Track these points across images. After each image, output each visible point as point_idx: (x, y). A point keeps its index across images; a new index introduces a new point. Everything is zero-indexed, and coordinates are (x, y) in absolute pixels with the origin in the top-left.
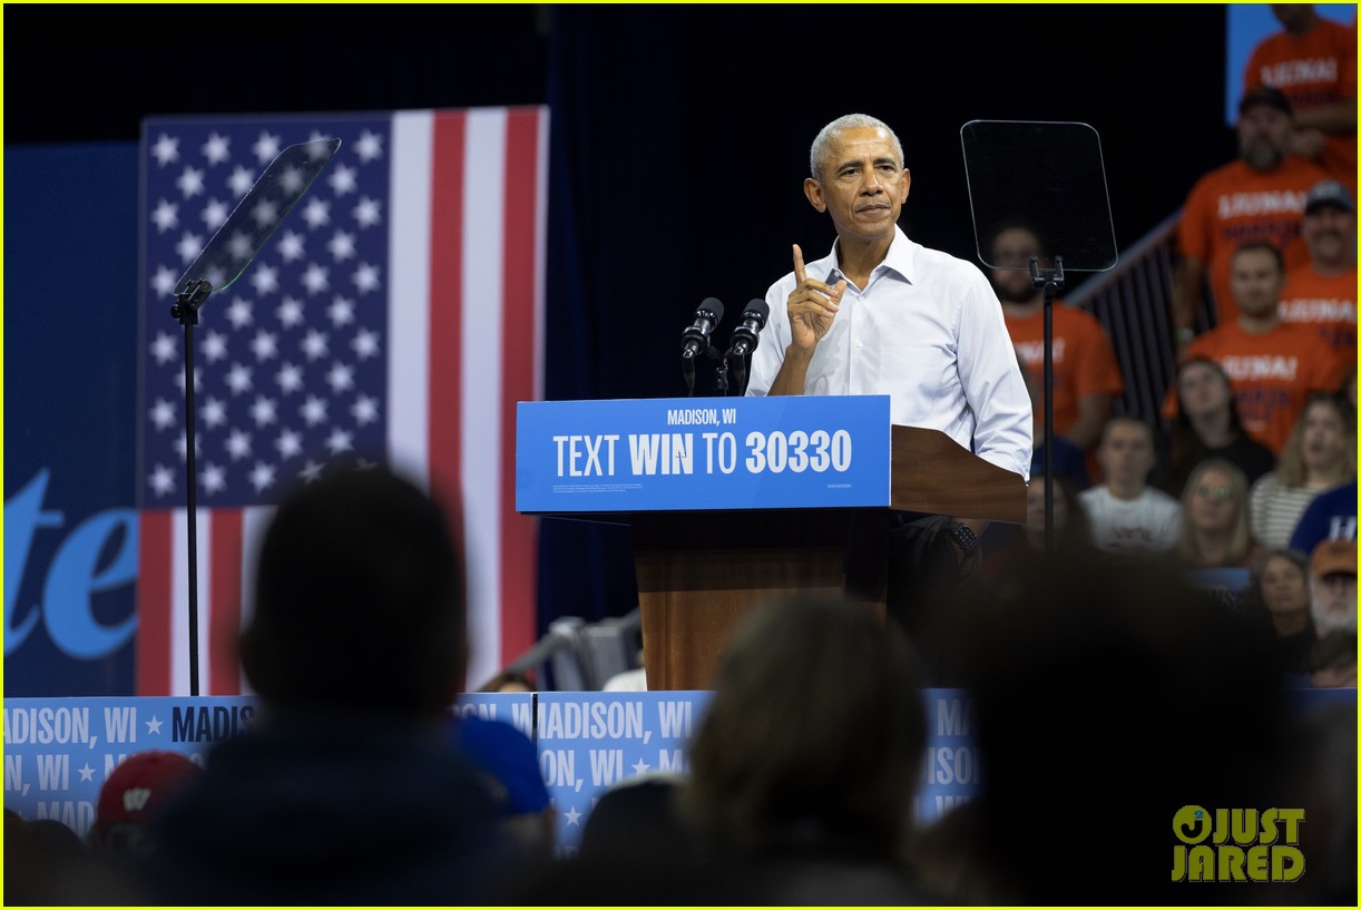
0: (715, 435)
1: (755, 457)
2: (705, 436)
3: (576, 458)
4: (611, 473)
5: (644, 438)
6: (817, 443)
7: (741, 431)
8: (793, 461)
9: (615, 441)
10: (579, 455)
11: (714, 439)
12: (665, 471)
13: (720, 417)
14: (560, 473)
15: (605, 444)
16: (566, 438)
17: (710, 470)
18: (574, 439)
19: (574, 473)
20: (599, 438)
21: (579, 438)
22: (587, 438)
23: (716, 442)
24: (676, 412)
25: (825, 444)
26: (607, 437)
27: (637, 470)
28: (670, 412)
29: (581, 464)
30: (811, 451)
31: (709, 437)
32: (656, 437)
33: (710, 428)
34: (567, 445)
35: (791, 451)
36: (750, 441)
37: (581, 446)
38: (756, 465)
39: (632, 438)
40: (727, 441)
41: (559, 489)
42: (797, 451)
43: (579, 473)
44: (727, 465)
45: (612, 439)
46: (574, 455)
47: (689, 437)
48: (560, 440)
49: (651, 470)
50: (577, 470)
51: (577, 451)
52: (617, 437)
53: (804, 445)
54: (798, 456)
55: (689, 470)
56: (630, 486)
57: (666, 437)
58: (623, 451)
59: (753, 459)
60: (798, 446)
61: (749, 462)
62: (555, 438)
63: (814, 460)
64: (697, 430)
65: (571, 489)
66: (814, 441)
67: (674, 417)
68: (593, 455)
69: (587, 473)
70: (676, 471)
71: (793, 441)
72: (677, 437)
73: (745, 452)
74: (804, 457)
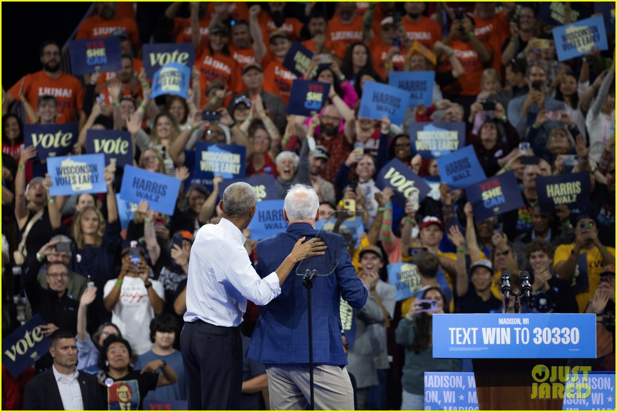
0: (520, 329)
1: (538, 338)
2: (515, 329)
3: (459, 337)
4: (475, 343)
5: (489, 329)
6: (564, 332)
7: (531, 327)
8: (554, 340)
9: (476, 331)
10: (460, 335)
11: (519, 331)
12: (498, 342)
13: (522, 321)
14: (452, 343)
15: (471, 332)
16: (454, 329)
17: (518, 342)
18: (458, 329)
19: (458, 343)
20: (469, 329)
21: (460, 329)
22: (464, 329)
23: (520, 332)
24: (502, 319)
25: (568, 333)
26: (472, 329)
27: (486, 342)
28: (500, 319)
29: (461, 339)
30: (562, 336)
31: (517, 329)
32: (494, 329)
33: (518, 326)
34: (455, 332)
35: (553, 336)
36: (535, 331)
37: (461, 332)
38: (538, 341)
39: (484, 329)
40: (525, 331)
41: (451, 349)
42: (555, 336)
43: (461, 343)
44: (525, 340)
45: (475, 330)
46: (458, 336)
47: (509, 329)
48: (452, 329)
49: (492, 342)
50: (460, 341)
51: (460, 334)
52: (477, 329)
53: (559, 333)
54: (556, 338)
55: (508, 342)
56: (483, 348)
57: (498, 329)
58: (480, 335)
59: (536, 339)
60: (556, 333)
61: (535, 340)
62: (450, 329)
63: (563, 340)
64: (512, 327)
65: (457, 349)
66: (563, 331)
67: (501, 321)
68: (467, 336)
69: (464, 343)
70: (503, 343)
71: (554, 331)
72: (503, 329)
73: (533, 336)
74: (559, 338)
